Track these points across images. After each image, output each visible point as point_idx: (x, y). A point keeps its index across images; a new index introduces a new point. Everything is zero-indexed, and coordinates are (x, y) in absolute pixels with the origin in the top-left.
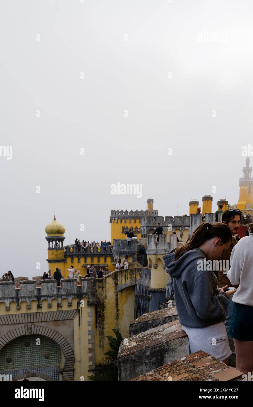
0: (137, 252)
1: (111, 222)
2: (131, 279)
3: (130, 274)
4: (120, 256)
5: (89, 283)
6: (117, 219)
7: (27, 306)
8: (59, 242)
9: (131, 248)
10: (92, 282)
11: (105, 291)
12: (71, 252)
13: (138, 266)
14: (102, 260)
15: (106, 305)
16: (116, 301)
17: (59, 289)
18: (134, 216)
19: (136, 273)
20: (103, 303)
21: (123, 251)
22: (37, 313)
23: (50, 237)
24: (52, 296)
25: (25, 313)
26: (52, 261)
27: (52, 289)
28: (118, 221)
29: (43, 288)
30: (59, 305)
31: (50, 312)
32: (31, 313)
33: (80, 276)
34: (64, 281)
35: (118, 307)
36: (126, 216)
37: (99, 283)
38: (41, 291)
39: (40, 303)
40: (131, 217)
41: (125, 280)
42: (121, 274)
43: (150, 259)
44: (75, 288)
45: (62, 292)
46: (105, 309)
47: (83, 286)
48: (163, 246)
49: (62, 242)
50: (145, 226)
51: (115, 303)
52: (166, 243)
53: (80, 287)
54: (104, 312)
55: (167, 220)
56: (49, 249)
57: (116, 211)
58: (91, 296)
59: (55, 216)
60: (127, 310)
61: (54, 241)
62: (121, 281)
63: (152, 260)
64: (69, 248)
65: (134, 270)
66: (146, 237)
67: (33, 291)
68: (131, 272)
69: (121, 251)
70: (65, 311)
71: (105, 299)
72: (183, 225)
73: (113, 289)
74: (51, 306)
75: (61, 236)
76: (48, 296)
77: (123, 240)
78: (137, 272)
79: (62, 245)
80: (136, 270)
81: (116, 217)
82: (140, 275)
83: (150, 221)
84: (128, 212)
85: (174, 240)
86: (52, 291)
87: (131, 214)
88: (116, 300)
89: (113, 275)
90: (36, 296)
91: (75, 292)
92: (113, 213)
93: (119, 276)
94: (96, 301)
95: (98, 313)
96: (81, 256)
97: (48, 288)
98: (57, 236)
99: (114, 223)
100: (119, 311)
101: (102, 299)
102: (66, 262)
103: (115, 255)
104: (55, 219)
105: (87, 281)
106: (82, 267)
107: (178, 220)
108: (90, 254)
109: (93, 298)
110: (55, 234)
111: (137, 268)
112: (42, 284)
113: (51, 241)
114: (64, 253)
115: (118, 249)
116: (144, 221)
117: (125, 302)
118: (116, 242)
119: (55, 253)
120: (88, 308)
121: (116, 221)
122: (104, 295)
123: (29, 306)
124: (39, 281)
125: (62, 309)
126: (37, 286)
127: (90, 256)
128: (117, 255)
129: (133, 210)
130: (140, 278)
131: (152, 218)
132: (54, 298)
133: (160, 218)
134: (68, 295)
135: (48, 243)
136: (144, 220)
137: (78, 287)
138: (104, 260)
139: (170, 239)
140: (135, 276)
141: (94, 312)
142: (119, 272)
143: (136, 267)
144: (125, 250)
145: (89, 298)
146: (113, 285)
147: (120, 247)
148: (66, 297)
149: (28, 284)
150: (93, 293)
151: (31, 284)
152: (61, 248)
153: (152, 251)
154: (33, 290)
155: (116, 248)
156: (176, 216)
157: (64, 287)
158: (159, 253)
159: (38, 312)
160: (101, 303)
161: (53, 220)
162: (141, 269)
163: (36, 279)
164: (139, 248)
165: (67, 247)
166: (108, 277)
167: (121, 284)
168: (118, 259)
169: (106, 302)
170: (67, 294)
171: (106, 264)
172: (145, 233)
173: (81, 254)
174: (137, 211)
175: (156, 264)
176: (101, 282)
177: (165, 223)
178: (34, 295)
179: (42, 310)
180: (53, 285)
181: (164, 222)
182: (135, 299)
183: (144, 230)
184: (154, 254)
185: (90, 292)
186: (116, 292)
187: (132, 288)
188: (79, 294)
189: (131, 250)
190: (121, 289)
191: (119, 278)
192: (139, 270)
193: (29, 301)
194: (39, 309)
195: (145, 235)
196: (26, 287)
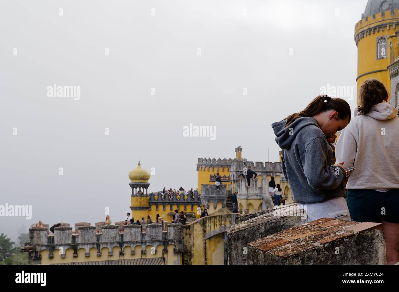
0: (226, 198)
1: (198, 169)
2: (220, 226)
3: (219, 221)
4: (208, 202)
5: (176, 230)
6: (204, 167)
7: (108, 252)
8: (143, 189)
9: (220, 193)
10: (178, 228)
11: (193, 238)
12: (156, 199)
13: (228, 212)
14: (189, 208)
15: (193, 254)
16: (204, 250)
17: (143, 235)
18: (222, 164)
19: (225, 220)
20: (190, 251)
21: (212, 197)
22: (118, 260)
23: (134, 183)
24: (136, 242)
25: (107, 261)
26: (135, 209)
27: (135, 235)
28: (206, 169)
29: (126, 234)
30: (143, 252)
31: (133, 259)
32: (113, 260)
33: (165, 223)
34: (149, 226)
35: (207, 256)
36: (214, 164)
37: (186, 230)
38: (124, 237)
39: (122, 250)
40: (219, 165)
41: (213, 227)
42: (209, 220)
43: (240, 204)
44: (161, 234)
45: (147, 238)
46: (192, 258)
47: (169, 232)
48: (254, 191)
49: (147, 189)
50: (234, 171)
51: (204, 251)
52: (258, 188)
53: (166, 234)
54: (191, 261)
55: (258, 165)
56: (133, 195)
57: (204, 158)
58: (178, 243)
59: (139, 162)
60: (216, 259)
61: (138, 188)
62: (209, 228)
63: (243, 205)
64: (154, 195)
65: (223, 216)
66: (236, 182)
67: (115, 237)
68: (220, 219)
69: (209, 197)
70: (150, 259)
71: (192, 247)
72: (275, 171)
73: (201, 236)
74: (134, 253)
75: (146, 183)
76: (131, 242)
77: (211, 185)
78: (226, 218)
79: (147, 191)
80: (226, 216)
81: (203, 165)
82: (230, 222)
83: (240, 166)
84: (216, 160)
85: (265, 184)
86: (136, 237)
87: (219, 163)
88: (204, 248)
89: (201, 222)
90: (119, 243)
91: (160, 238)
92: (200, 161)
93: (207, 222)
94: (183, 249)
95: (185, 262)
96: (167, 203)
97: (131, 234)
98: (142, 183)
99: (201, 171)
100: (207, 260)
101: (189, 247)
102: (151, 210)
103: (203, 200)
104: (139, 165)
105: (173, 227)
106: (168, 215)
107: (269, 166)
108: (176, 201)
109: (180, 245)
110: (138, 180)
111: (227, 215)
112: (125, 230)
113: (135, 188)
114: (149, 200)
115: (207, 195)
116: (234, 166)
117: (214, 250)
118: (204, 187)
119: (139, 200)
120: (174, 256)
121: (203, 169)
122: (191, 243)
123: (110, 253)
124: (122, 227)
125: (146, 257)
126: (119, 232)
127: (176, 204)
128: (205, 201)
129: (221, 158)
130: (229, 225)
131: (241, 163)
132: (137, 245)
133: (251, 163)
134: (153, 241)
135: (132, 189)
136: (234, 164)
137: (163, 233)
138: (191, 208)
139: (262, 183)
140: (225, 223)
141: (181, 261)
142: (207, 219)
143: (225, 213)
144: (214, 195)
145: (175, 246)
146: (202, 232)
147: (208, 192)
148: (150, 244)
149: (110, 229)
150: (180, 240)
151: (113, 229)
152: (146, 195)
153: (243, 195)
154: (115, 235)
155: (205, 194)
156: (267, 161)
157: (148, 233)
158: (250, 198)
159: (120, 260)
160: (188, 251)
161: (138, 165)
162: (231, 215)
163: (119, 224)
164: (228, 194)
165: (152, 195)
166: (196, 223)
167: (209, 231)
168: (207, 204)
169: (193, 250)
170: (151, 241)
171: (193, 213)
172: (235, 179)
173: (166, 201)
174: (225, 160)
175: (247, 209)
176: (188, 229)
177: (256, 169)
178: (116, 241)
179: (124, 257)
180: (137, 230)
181: (254, 168)
182: (225, 247)
183: (234, 175)
184: (244, 199)
185: (176, 238)
186: (204, 239)
187: (221, 235)
188: (165, 240)
189: (220, 196)
190: (209, 237)
191: (207, 225)
192: (229, 216)
193: (111, 248)
194: (121, 256)
195: (234, 180)
196: (108, 232)
